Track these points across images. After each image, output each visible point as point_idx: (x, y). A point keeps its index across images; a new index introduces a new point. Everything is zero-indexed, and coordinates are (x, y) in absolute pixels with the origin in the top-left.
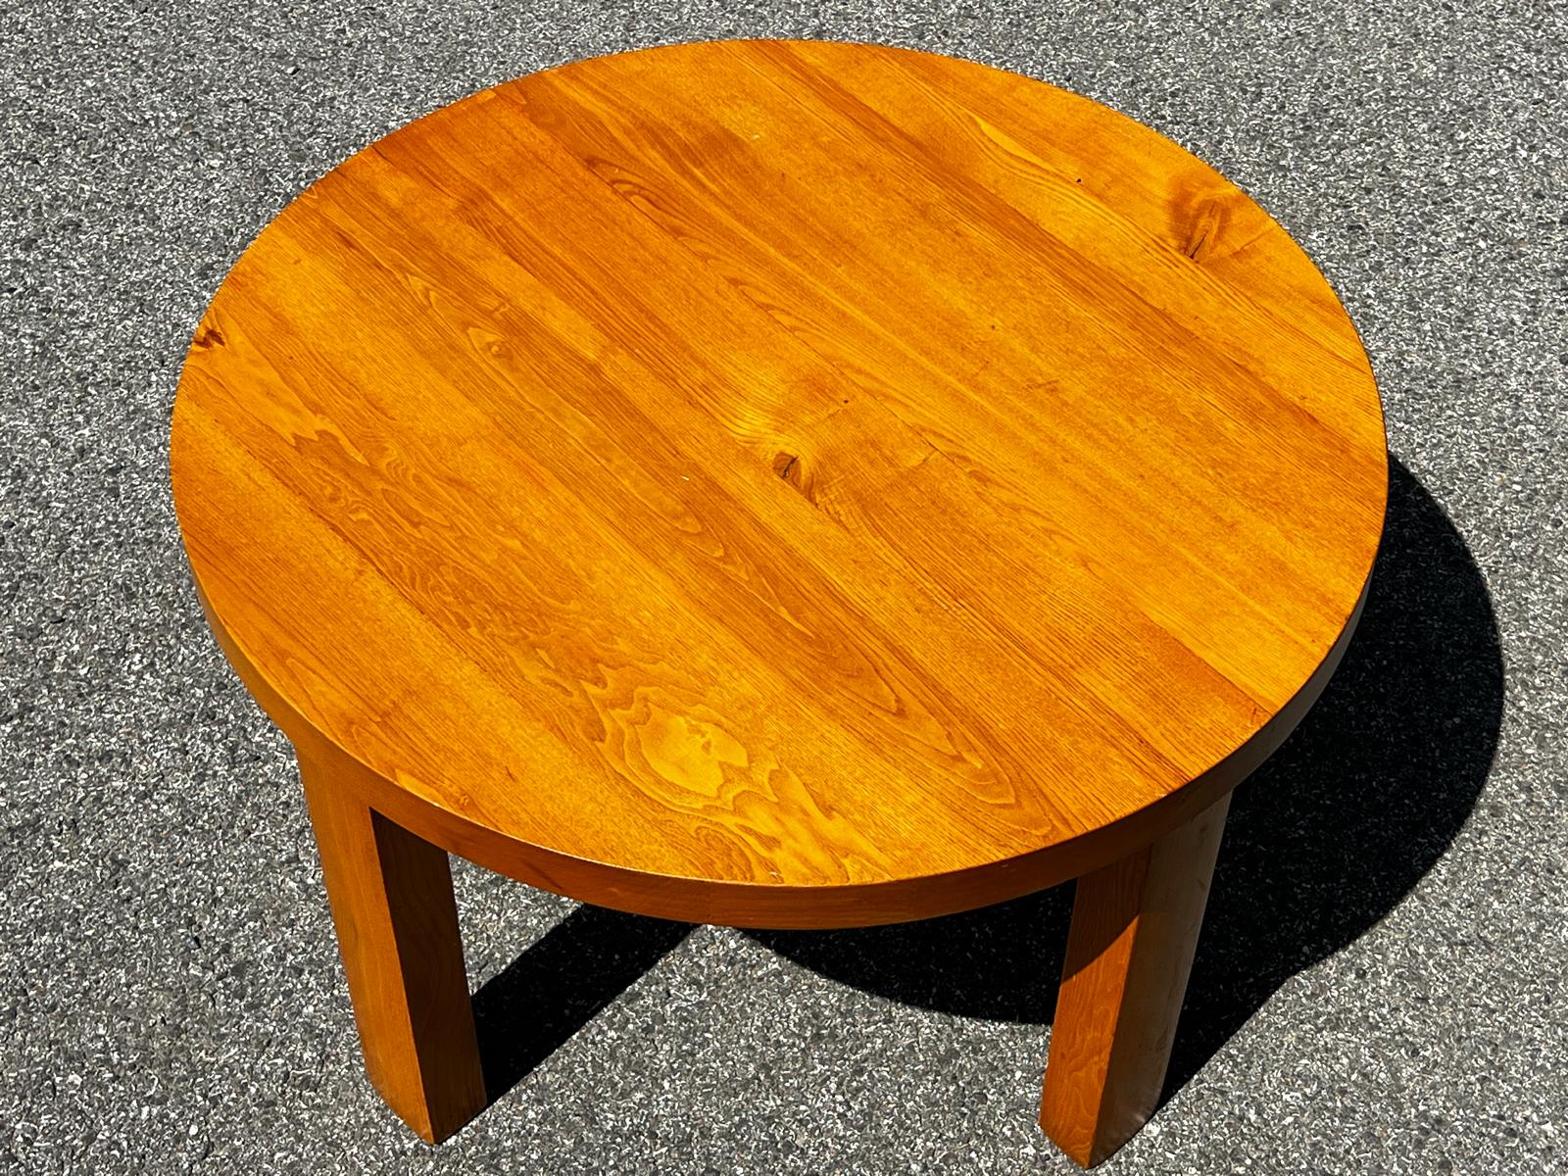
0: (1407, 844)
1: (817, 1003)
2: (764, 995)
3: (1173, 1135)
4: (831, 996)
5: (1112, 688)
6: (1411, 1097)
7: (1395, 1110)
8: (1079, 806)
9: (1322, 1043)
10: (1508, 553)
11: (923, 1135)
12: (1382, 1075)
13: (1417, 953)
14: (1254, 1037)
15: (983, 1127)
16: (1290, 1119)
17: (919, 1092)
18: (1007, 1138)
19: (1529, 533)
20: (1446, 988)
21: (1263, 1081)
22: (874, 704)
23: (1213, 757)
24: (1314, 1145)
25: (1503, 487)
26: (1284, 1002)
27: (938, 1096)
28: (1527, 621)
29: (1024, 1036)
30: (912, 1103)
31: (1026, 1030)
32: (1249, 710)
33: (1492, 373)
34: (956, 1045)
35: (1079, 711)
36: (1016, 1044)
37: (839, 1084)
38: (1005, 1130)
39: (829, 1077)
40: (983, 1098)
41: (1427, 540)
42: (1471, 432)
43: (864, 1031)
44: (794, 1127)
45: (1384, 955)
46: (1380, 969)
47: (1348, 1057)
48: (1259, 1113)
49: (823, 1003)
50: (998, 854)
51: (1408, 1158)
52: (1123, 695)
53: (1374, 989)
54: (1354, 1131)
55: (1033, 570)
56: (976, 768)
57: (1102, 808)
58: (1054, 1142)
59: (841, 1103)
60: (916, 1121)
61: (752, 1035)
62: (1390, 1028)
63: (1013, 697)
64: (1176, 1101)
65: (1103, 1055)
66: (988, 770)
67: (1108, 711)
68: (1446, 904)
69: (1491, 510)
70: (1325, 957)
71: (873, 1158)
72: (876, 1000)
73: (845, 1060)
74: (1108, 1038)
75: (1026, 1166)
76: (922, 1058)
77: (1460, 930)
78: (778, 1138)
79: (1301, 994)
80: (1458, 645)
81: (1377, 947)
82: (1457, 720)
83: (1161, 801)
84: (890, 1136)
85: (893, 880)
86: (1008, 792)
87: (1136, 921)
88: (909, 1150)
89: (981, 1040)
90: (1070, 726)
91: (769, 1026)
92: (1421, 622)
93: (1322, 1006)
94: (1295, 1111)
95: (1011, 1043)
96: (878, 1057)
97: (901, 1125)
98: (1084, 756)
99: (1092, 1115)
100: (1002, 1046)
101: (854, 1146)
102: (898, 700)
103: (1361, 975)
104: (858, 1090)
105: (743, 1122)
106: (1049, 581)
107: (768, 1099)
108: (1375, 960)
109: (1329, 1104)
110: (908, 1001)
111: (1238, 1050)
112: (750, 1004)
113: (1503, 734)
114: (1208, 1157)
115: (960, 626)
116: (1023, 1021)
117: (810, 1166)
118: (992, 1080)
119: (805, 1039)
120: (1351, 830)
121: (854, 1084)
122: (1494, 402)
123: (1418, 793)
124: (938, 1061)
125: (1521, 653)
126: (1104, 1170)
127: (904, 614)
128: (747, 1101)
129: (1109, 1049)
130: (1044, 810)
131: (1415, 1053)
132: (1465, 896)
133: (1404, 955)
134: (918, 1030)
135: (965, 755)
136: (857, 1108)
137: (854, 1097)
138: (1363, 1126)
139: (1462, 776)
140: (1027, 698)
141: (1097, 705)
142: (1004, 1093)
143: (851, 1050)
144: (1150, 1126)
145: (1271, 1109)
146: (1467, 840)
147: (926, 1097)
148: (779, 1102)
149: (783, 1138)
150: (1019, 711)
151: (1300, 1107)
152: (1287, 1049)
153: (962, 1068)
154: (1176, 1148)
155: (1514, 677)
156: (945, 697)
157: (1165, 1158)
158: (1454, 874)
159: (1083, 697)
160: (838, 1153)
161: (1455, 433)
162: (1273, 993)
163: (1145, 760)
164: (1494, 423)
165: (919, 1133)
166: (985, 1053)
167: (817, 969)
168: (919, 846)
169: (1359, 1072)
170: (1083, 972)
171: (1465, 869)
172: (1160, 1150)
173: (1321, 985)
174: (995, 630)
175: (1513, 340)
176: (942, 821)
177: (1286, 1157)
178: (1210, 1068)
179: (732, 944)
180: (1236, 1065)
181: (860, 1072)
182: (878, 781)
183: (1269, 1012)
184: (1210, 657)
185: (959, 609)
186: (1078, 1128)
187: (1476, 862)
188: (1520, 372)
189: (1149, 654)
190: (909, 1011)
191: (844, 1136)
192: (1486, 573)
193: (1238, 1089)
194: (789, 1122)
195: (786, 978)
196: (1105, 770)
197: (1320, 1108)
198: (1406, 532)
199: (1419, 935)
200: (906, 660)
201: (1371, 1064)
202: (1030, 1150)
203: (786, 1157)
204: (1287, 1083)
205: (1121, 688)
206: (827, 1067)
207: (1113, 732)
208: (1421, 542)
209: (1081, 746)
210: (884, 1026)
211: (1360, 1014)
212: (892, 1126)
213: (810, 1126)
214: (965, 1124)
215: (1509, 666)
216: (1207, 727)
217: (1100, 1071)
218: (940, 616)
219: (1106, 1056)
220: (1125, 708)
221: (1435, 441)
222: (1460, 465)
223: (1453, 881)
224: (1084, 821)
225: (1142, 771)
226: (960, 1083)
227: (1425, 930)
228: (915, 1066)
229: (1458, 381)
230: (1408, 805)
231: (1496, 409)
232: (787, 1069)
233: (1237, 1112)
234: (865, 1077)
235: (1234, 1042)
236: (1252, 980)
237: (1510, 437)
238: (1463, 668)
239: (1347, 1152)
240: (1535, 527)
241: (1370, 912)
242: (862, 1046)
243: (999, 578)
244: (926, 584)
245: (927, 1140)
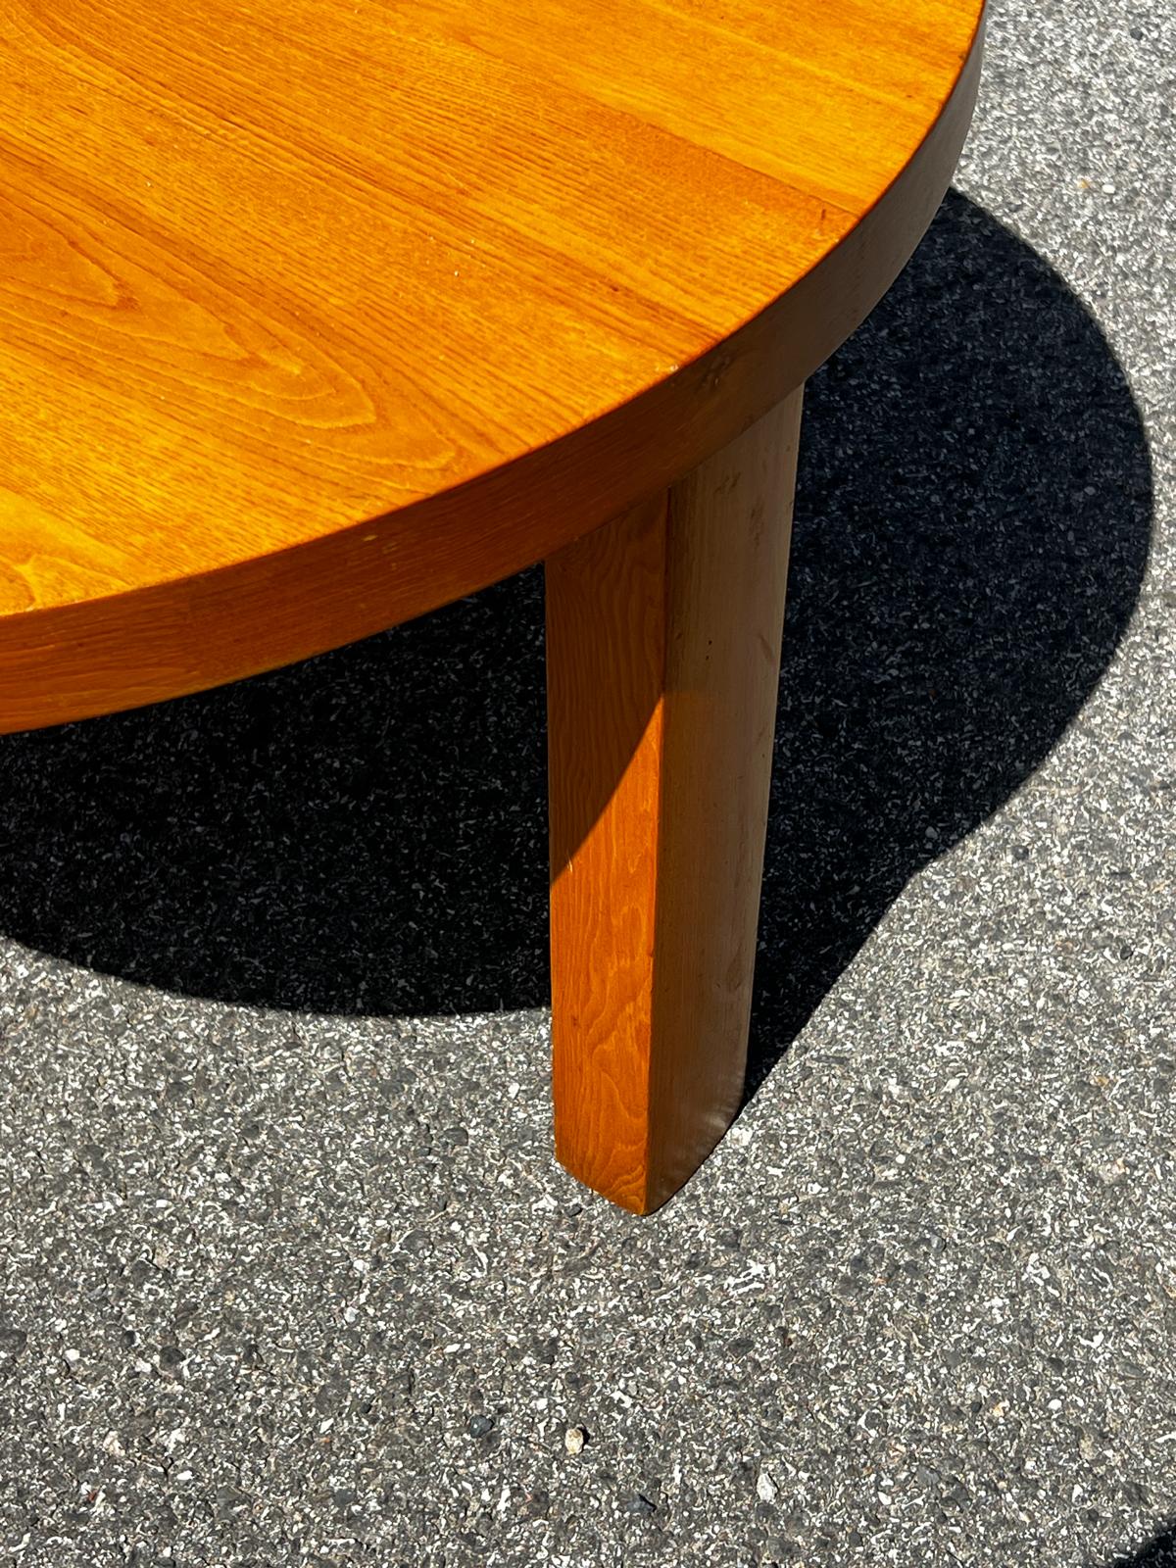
0: (1053, 663)
1: (172, 1037)
2: (81, 1041)
3: (774, 1139)
4: (193, 1024)
5: (543, 213)
6: (1135, 1017)
7: (1114, 1042)
8: (506, 410)
9: (982, 961)
10: (1114, 270)
11: (369, 1212)
12: (1084, 994)
13: (1098, 811)
14: (875, 969)
15: (466, 1179)
16: (954, 1083)
17: (354, 1145)
18: (507, 1191)
19: (1138, 242)
20: (1153, 853)
21: (901, 1032)
22: (70, 298)
23: (758, 295)
24: (999, 1115)
25: (1089, 191)
26: (912, 912)
27: (387, 1145)
28: (1160, 349)
29: (516, 1029)
30: (345, 1164)
31: (517, 1020)
32: (813, 214)
33: (1044, 61)
34: (407, 1062)
35: (489, 259)
36: (504, 1043)
37: (221, 1156)
38: (502, 1178)
39: (202, 1147)
40: (461, 1136)
41: (998, 270)
42: (1031, 132)
43: (254, 1066)
44: (149, 1236)
45: (1051, 822)
46: (1048, 842)
47: (1025, 976)
48: (903, 1082)
49: (182, 1035)
50: (350, 512)
51: (1149, 1111)
52: (568, 224)
53: (1044, 873)
54: (1057, 1085)
55: (367, 59)
56: (290, 375)
57: (554, 406)
58: (586, 1181)
59: (225, 1185)
60: (355, 1192)
61: (66, 1105)
62: (1081, 923)
63: (353, 251)
64: (771, 1086)
65: (639, 998)
66: (314, 373)
67: (544, 251)
68: (1126, 736)
69: (1079, 223)
70: (962, 837)
71: (286, 1262)
72: (271, 1016)
73: (227, 1115)
74: (642, 963)
75: (545, 1229)
76: (353, 1092)
77: (1155, 768)
78: (123, 1261)
79: (936, 896)
80: (1070, 394)
81: (1037, 813)
82: (1090, 490)
83: (671, 379)
84: (313, 1222)
85: (129, 588)
86: (361, 406)
87: (658, 711)
88: (347, 1239)
89: (446, 1047)
90: (472, 283)
91: (93, 1085)
92: (1013, 372)
93: (970, 908)
94: (960, 1069)
95: (495, 1044)
96: (281, 1102)
97: (330, 1202)
98: (507, 327)
99: (638, 1116)
100: (482, 1050)
101: (254, 1250)
102: (121, 285)
103: (1022, 854)
104: (252, 1159)
105: (61, 1244)
106: (401, 71)
107: (101, 1201)
108: (1038, 832)
109: (1010, 1050)
110: (323, 1007)
111: (855, 993)
112: (58, 1057)
113: (1161, 498)
114: (835, 1163)
115: (235, 156)
116: (510, 1008)
117: (181, 1295)
118: (473, 1105)
119: (157, 1094)
120: (966, 657)
121: (246, 1150)
122: (1054, 94)
123: (1055, 593)
124: (381, 1091)
125: (1161, 391)
126: (672, 1213)
127: (123, 151)
128: (65, 1210)
129: (647, 985)
130: (435, 424)
131: (1126, 953)
132: (1153, 719)
133: (1079, 817)
134: (343, 1050)
135: (264, 356)
136: (253, 1187)
137: (247, 1170)
138: (1070, 1073)
139: (1112, 562)
140: (381, 251)
141: (517, 243)
142: (494, 1121)
143: (235, 1099)
144: (735, 1131)
145: (921, 1071)
146: (1139, 645)
147: (367, 1151)
148: (120, 1202)
149: (132, 1258)
150: (367, 272)
151: (966, 1061)
152: (930, 979)
153: (421, 1095)
154: (782, 1157)
155: (1160, 423)
156: (215, 268)
157: (767, 1176)
158: (1129, 693)
159: (491, 236)
160: (228, 1265)
161: (1010, 137)
162: (893, 901)
163: (627, 318)
164: (1059, 119)
165: (362, 1209)
166: (457, 1065)
167: (165, 984)
168: (179, 521)
169: (1047, 995)
170: (583, 850)
171: (1145, 684)
172: (757, 1166)
173: (963, 879)
174: (306, 154)
175: (1064, 21)
176: (228, 472)
177: (959, 1142)
178: (814, 1027)
179: (22, 971)
180: (855, 1015)
181: (255, 1130)
182: (85, 421)
183: (890, 930)
184: (724, 143)
185: (233, 131)
186: (620, 1146)
187: (1158, 672)
188: (1081, 55)
189: (608, 155)
190: (325, 1024)
191: (236, 1237)
192: (1090, 299)
193: (864, 1051)
194: (139, 1229)
195: (117, 1008)
196: (551, 344)
197: (999, 1059)
198: (968, 264)
199: (1096, 786)
200: (129, 219)
201: (1063, 980)
202: (548, 1203)
203: (139, 1287)
204: (940, 1030)
205: (562, 213)
206: (197, 1133)
207: (559, 282)
208: (990, 274)
209: (497, 311)
210: (287, 1054)
211: (1031, 911)
212: (316, 1205)
213: (175, 1231)
214: (437, 1181)
215: (1147, 410)
216: (738, 251)
217: (638, 1031)
218: (194, 146)
219: (644, 999)
220: (576, 242)
221: (983, 149)
222: (1024, 173)
223: (1131, 702)
224: (519, 431)
225: (623, 335)
226: (422, 1119)
227: (1103, 776)
228: (342, 1105)
229: (1001, 76)
230: (1043, 612)
231: (1060, 103)
232: (130, 1148)
233: (869, 1086)
234: (264, 1137)
235: (845, 983)
236: (857, 889)
237: (1085, 133)
238: (1084, 422)
239: (1053, 1117)
240: (1145, 235)
241: (1017, 764)
242: (252, 1090)
243: (304, 78)
244: (164, 102)
245: (377, 1217)
